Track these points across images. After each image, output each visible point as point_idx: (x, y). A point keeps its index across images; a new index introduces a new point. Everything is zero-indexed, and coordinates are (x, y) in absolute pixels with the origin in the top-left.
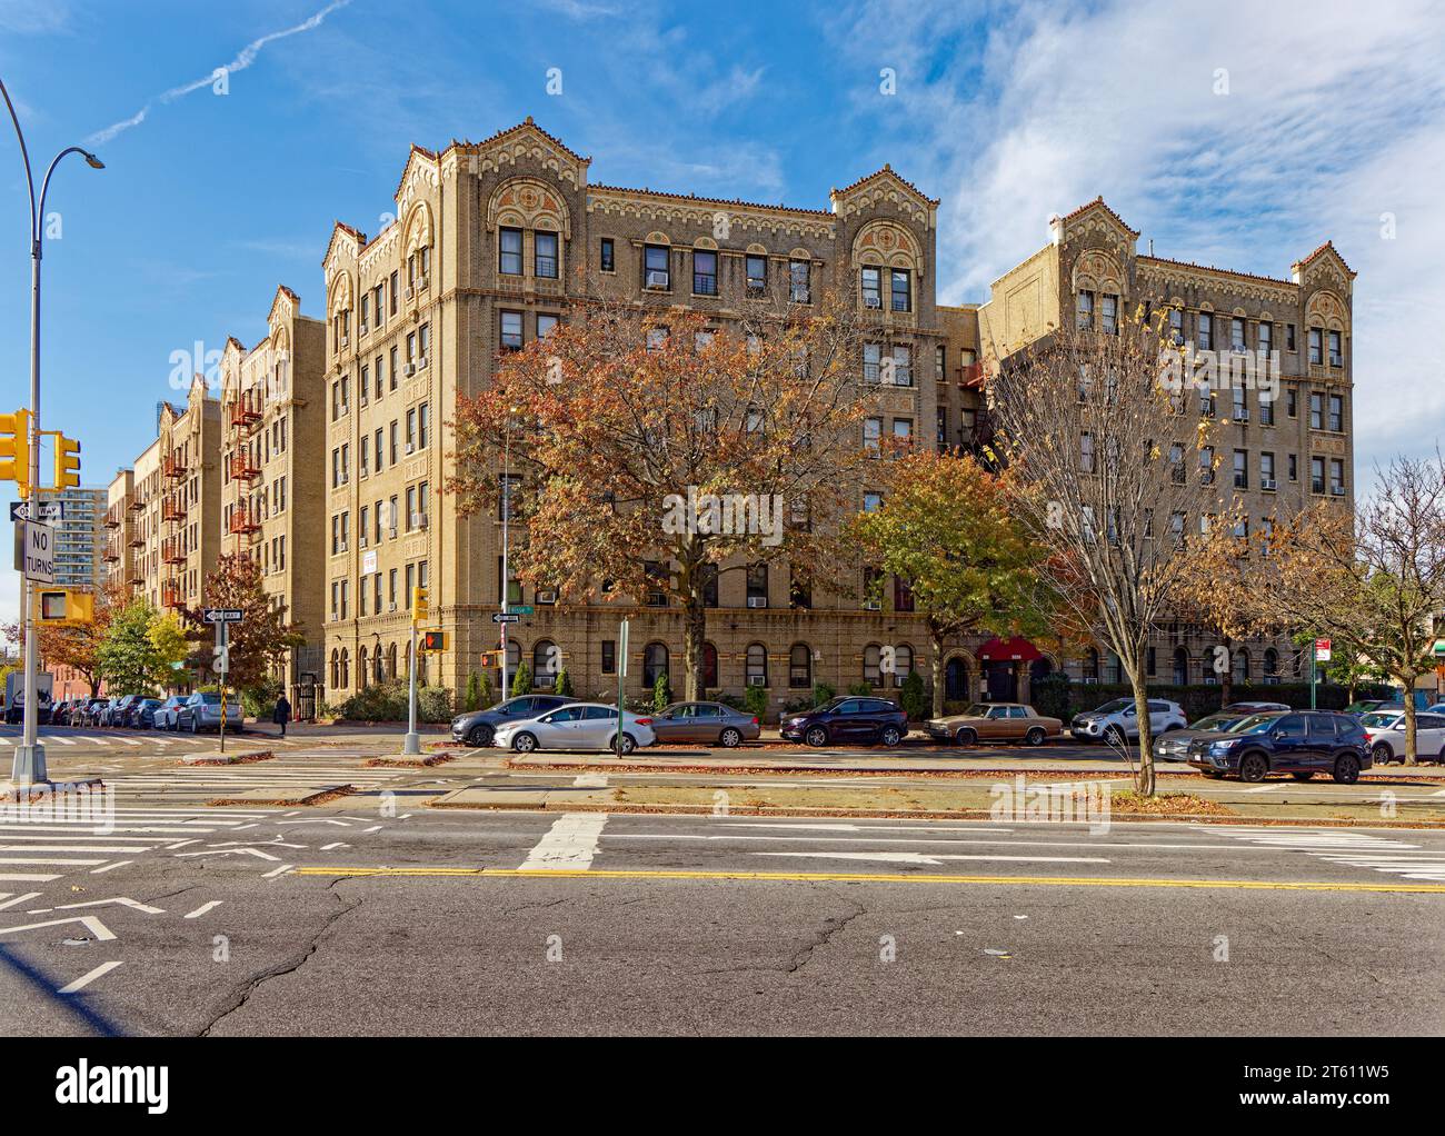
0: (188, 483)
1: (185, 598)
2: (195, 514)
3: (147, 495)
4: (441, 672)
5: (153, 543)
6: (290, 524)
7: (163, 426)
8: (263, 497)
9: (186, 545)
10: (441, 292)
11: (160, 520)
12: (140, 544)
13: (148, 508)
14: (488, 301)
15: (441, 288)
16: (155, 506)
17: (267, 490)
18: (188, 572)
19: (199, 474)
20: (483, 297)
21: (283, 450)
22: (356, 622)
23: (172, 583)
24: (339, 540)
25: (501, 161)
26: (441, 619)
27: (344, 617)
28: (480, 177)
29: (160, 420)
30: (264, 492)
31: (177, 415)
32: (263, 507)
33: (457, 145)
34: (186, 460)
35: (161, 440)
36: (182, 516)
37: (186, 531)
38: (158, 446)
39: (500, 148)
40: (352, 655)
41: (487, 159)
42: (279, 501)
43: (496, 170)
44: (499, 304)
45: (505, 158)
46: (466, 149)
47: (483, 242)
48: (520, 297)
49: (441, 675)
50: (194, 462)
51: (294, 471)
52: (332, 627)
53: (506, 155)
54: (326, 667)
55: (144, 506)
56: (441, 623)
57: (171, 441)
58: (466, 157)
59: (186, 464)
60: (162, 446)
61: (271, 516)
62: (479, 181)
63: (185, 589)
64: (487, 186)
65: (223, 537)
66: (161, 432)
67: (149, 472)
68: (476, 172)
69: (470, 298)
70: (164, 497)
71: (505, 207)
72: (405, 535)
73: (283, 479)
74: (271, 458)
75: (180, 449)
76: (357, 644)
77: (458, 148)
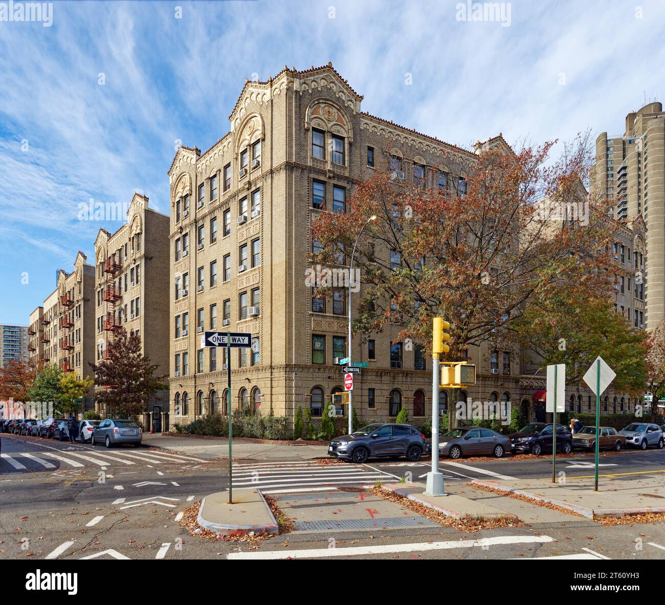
0: (75, 308)
1: (73, 367)
2: (79, 324)
3: (51, 317)
4: (271, 406)
5: (54, 341)
6: (143, 324)
7: (60, 281)
8: (123, 311)
9: (73, 340)
10: (272, 167)
11: (58, 328)
12: (48, 342)
13: (52, 324)
14: (306, 172)
15: (272, 164)
16: (56, 322)
17: (126, 306)
18: (75, 354)
19: (82, 303)
20: (303, 170)
21: (137, 283)
22: (195, 376)
23: (65, 359)
24: (181, 329)
25: (313, 87)
26: (272, 373)
27: (184, 374)
28: (301, 94)
29: (58, 278)
30: (123, 307)
31: (67, 276)
32: (123, 316)
33: (287, 70)
34: (73, 297)
35: (58, 289)
36: (72, 325)
37: (73, 333)
38: (57, 292)
39: (312, 78)
40: (191, 395)
41: (305, 83)
42: (135, 312)
43: (310, 91)
44: (312, 176)
45: (315, 85)
46: (293, 74)
47: (302, 135)
48: (324, 173)
49: (271, 409)
50: (78, 297)
51: (145, 294)
52: (176, 379)
53: (316, 84)
54: (171, 403)
55: (49, 323)
56: (271, 375)
57: (64, 289)
58: (292, 79)
59: (73, 299)
60: (59, 292)
61: (129, 319)
62: (300, 96)
63: (73, 363)
64: (305, 101)
65: (97, 334)
66: (59, 285)
67: (52, 305)
68: (299, 90)
69: (295, 169)
70: (60, 317)
71: (315, 116)
72: (238, 322)
73: (137, 299)
74: (129, 288)
75: (69, 292)
76: (195, 390)
77: (288, 72)
